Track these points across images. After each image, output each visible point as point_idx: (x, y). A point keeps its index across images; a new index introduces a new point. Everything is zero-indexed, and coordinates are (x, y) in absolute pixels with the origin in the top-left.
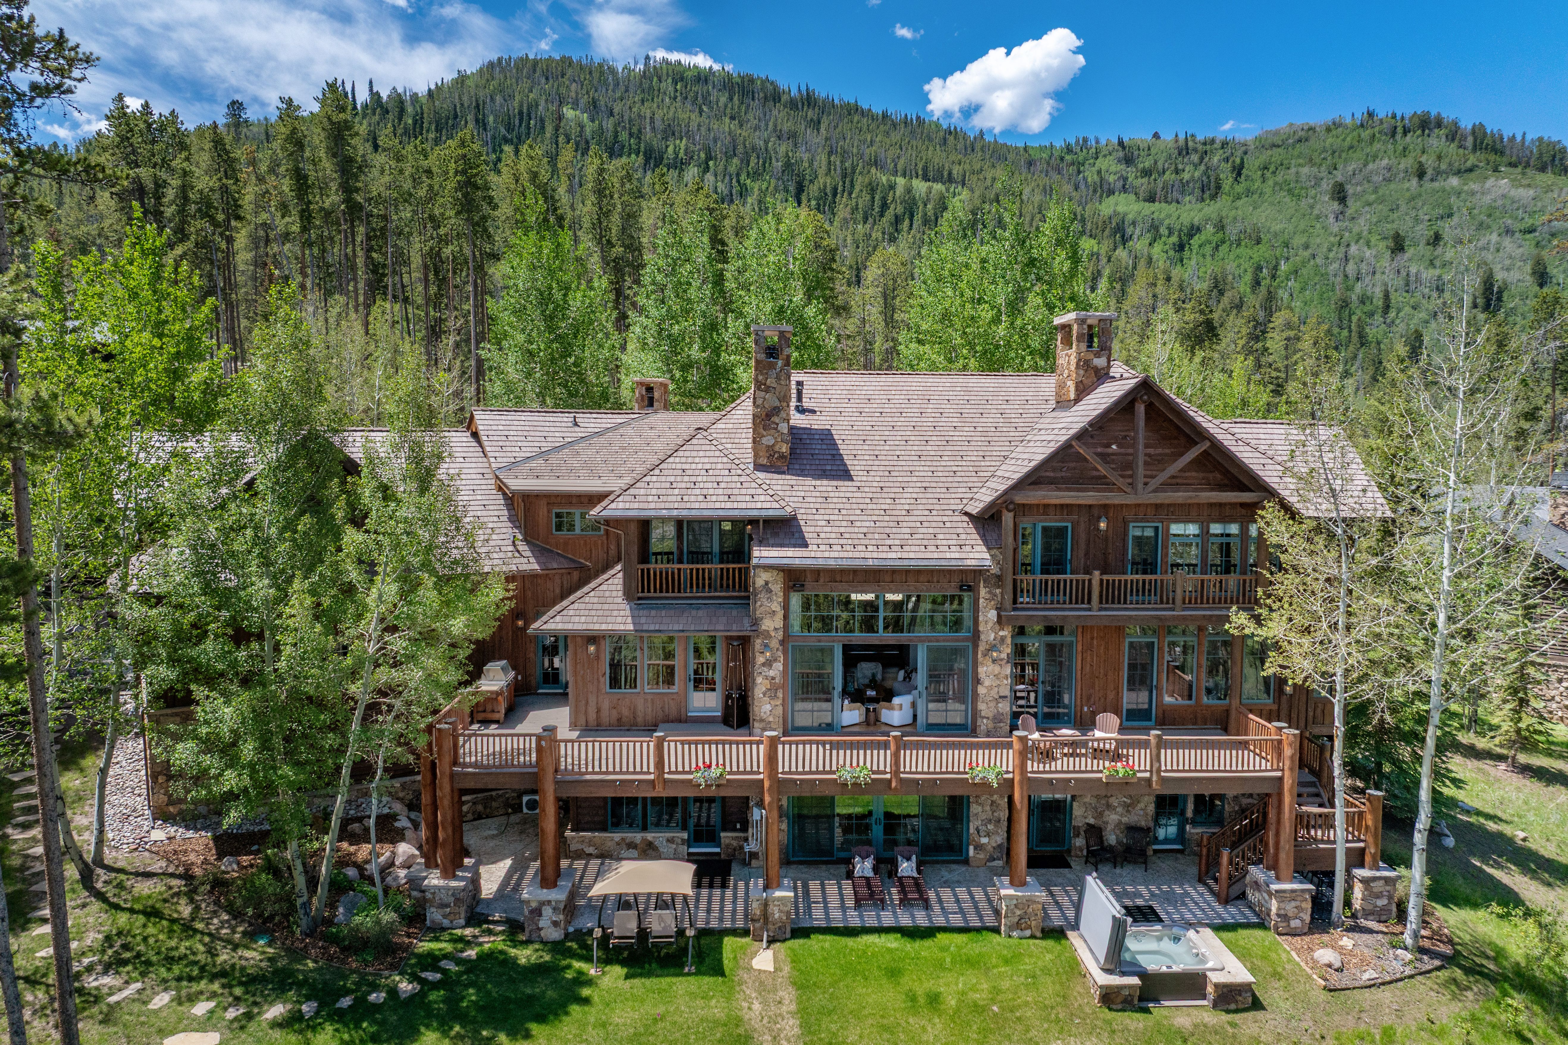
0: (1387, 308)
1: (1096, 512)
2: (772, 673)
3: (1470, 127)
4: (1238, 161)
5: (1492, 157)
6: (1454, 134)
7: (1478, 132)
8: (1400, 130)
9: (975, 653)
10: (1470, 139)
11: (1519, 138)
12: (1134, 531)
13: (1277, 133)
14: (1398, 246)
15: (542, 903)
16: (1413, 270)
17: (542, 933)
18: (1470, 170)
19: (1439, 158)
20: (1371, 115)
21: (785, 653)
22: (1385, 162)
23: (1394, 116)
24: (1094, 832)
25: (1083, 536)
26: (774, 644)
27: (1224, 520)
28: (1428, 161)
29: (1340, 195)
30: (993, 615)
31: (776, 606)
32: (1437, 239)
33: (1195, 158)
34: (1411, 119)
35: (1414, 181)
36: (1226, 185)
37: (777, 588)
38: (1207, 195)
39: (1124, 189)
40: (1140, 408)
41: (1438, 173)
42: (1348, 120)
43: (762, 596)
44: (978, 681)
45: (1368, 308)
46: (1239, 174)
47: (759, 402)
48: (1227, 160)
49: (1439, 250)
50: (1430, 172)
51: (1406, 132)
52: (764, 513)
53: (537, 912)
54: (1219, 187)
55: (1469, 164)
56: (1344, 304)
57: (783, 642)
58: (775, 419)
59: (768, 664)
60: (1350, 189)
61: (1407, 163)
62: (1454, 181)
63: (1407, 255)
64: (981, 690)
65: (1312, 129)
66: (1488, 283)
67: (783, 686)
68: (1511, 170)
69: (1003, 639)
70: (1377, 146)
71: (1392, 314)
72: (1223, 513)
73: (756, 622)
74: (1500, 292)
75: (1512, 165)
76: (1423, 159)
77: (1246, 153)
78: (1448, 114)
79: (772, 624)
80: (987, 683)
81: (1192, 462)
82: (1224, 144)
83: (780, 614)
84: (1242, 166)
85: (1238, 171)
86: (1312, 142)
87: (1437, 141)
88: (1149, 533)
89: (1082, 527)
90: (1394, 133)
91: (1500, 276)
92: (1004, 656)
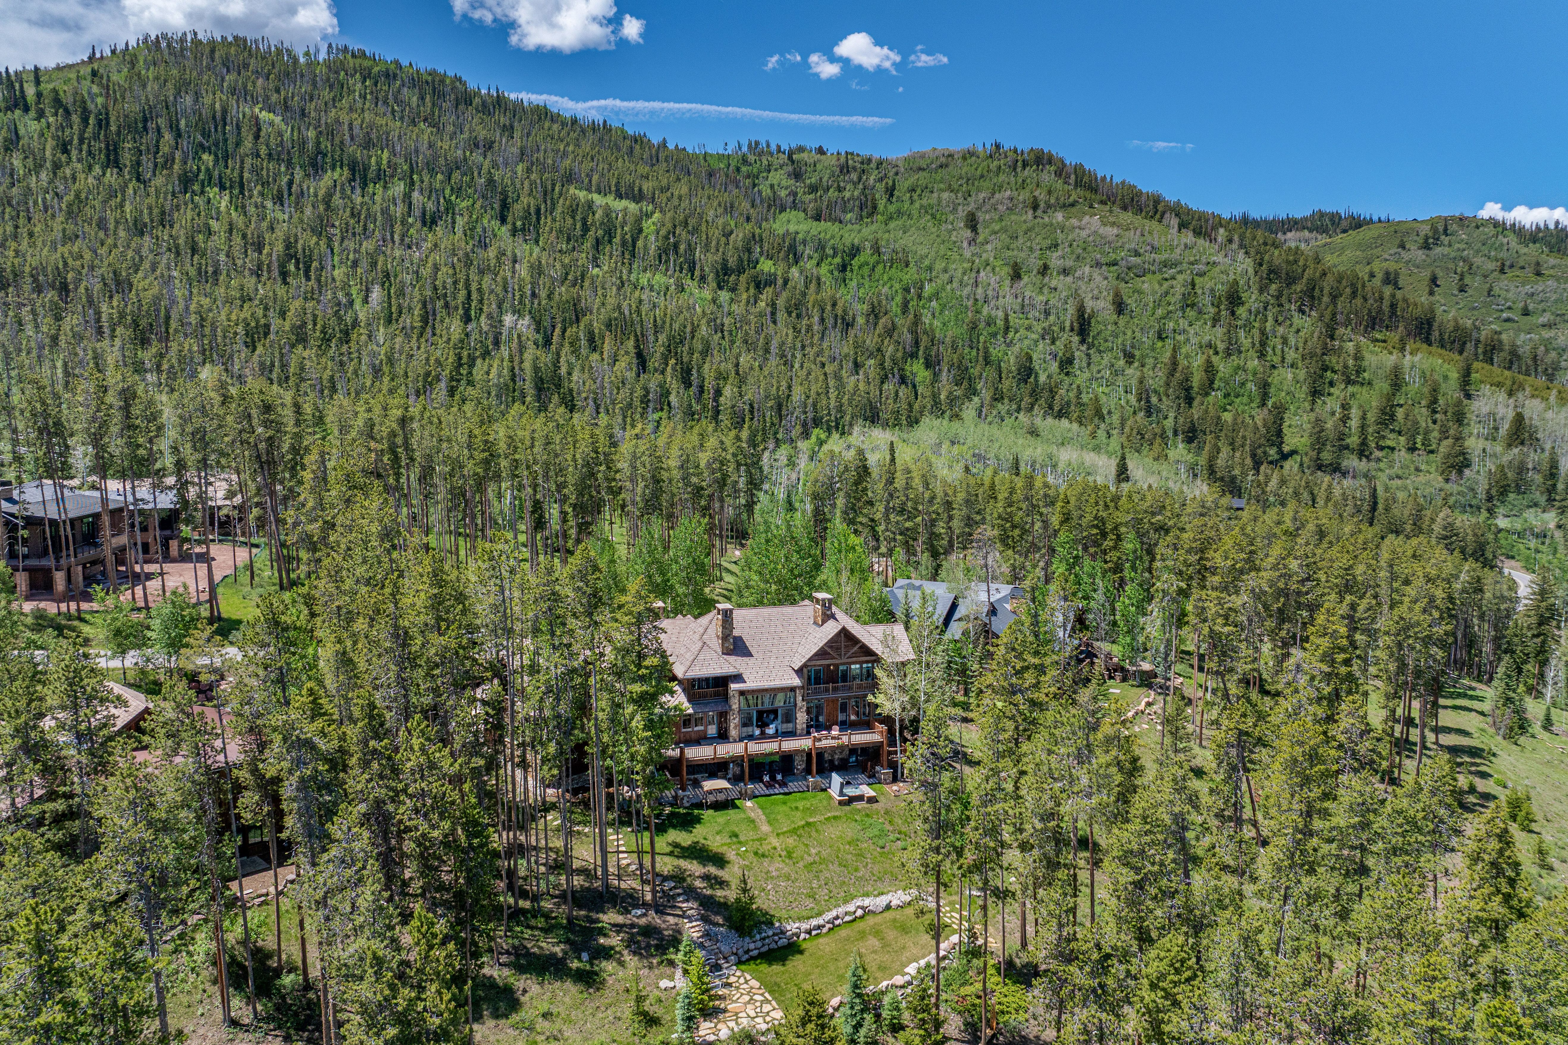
0: (1007, 329)
1: (830, 666)
2: (735, 721)
3: (1073, 165)
4: (890, 182)
5: (1088, 194)
6: (1061, 172)
7: (1079, 170)
8: (1020, 164)
9: (796, 710)
10: (1073, 177)
11: (1108, 179)
12: (841, 670)
13: (923, 156)
14: (1016, 276)
15: (684, 796)
16: (1028, 294)
17: (684, 805)
18: (1072, 205)
19: (1050, 192)
20: (998, 146)
21: (739, 715)
22: (1008, 193)
23: (1015, 151)
24: (831, 761)
27: (867, 663)
28: (1041, 195)
29: (972, 223)
30: (801, 699)
31: (736, 702)
32: (1045, 270)
33: (854, 176)
34: (1029, 154)
35: (1030, 212)
36: (881, 204)
37: (737, 696)
38: (864, 214)
39: (794, 206)
40: (843, 633)
41: (1049, 206)
42: (980, 148)
43: (732, 699)
44: (796, 718)
45: (992, 329)
46: (892, 195)
47: (724, 631)
48: (881, 180)
49: (1047, 279)
50: (1042, 205)
51: (1024, 166)
52: (730, 672)
54: (875, 207)
55: (1071, 199)
56: (974, 326)
57: (738, 712)
58: (728, 638)
59: (734, 718)
60: (981, 216)
61: (1024, 195)
62: (1059, 216)
63: (1022, 283)
65: (951, 156)
66: (1081, 310)
67: (738, 726)
68: (1102, 207)
69: (803, 706)
70: (1002, 177)
71: (1011, 335)
73: (730, 707)
74: (1090, 318)
75: (1102, 202)
76: (1037, 193)
77: (897, 174)
78: (1057, 152)
79: (735, 707)
80: (799, 720)
82: (880, 163)
83: (738, 705)
84: (893, 188)
85: (890, 192)
86: (951, 168)
87: (1047, 176)
88: (845, 670)
89: (827, 671)
90: (1015, 166)
91: (1089, 304)
92: (804, 710)
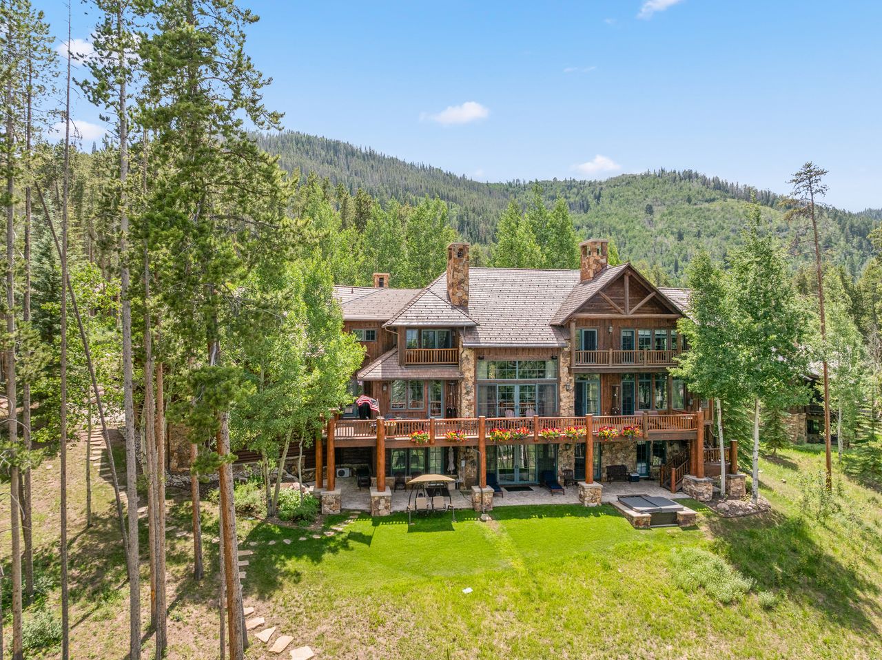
0: (677, 268)
1: (607, 323)
2: (469, 398)
3: (711, 179)
4: (597, 194)
5: (723, 194)
6: (705, 182)
7: (716, 180)
8: (678, 179)
9: (559, 387)
10: (712, 184)
11: (735, 185)
12: (624, 334)
13: (617, 179)
14: (680, 237)
15: (380, 498)
17: (380, 512)
18: (713, 200)
19: (698, 193)
20: (663, 171)
21: (475, 388)
22: (672, 194)
23: (674, 172)
25: (602, 335)
26: (470, 384)
27: (660, 328)
28: (693, 194)
29: (650, 210)
30: (566, 370)
31: (471, 366)
32: (698, 233)
33: (575, 190)
34: (683, 173)
35: (687, 204)
36: (592, 205)
37: (472, 358)
38: (582, 210)
40: (627, 279)
41: (698, 200)
42: (652, 173)
43: (465, 362)
44: (560, 400)
45: (667, 269)
46: (599, 200)
47: (455, 276)
48: (592, 192)
49: (700, 239)
50: (694, 200)
51: (681, 180)
52: (466, 324)
53: (378, 502)
54: (588, 206)
55: (712, 197)
57: (474, 383)
58: (463, 285)
59: (468, 393)
60: (655, 208)
61: (682, 195)
62: (706, 205)
63: (685, 241)
64: (562, 404)
65: (634, 177)
67: (474, 403)
68: (732, 200)
69: (571, 380)
70: (667, 186)
72: (659, 324)
73: (462, 373)
75: (733, 198)
76: (690, 193)
77: (601, 189)
78: (701, 173)
79: (469, 374)
80: (564, 400)
81: (646, 303)
82: (590, 183)
83: (473, 370)
84: (600, 195)
85: (598, 198)
86: (635, 183)
87: (696, 186)
88: (629, 335)
89: (601, 332)
90: (674, 181)
92: (571, 388)
